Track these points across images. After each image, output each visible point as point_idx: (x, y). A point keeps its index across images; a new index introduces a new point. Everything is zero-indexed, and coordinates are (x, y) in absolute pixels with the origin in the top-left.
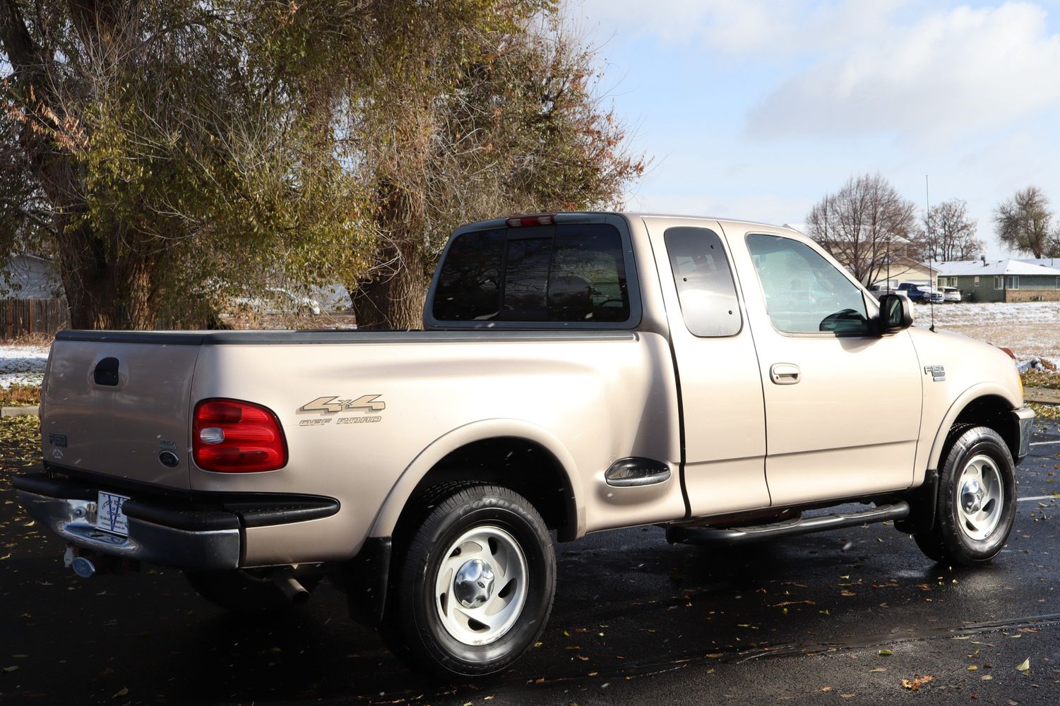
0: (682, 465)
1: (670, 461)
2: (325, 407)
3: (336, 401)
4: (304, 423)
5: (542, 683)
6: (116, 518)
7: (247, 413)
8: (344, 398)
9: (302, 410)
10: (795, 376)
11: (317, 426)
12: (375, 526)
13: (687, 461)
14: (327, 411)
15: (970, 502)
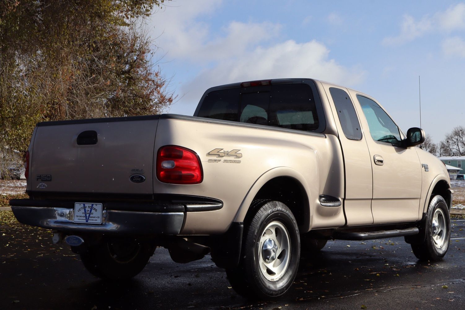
0: (344, 199)
1: (340, 197)
2: (218, 153)
3: (222, 151)
4: (210, 161)
5: (302, 300)
6: (89, 215)
7: (185, 154)
8: (226, 150)
9: (209, 154)
10: (381, 161)
11: (215, 163)
12: (236, 217)
13: (346, 198)
14: (219, 156)
15: (435, 230)
